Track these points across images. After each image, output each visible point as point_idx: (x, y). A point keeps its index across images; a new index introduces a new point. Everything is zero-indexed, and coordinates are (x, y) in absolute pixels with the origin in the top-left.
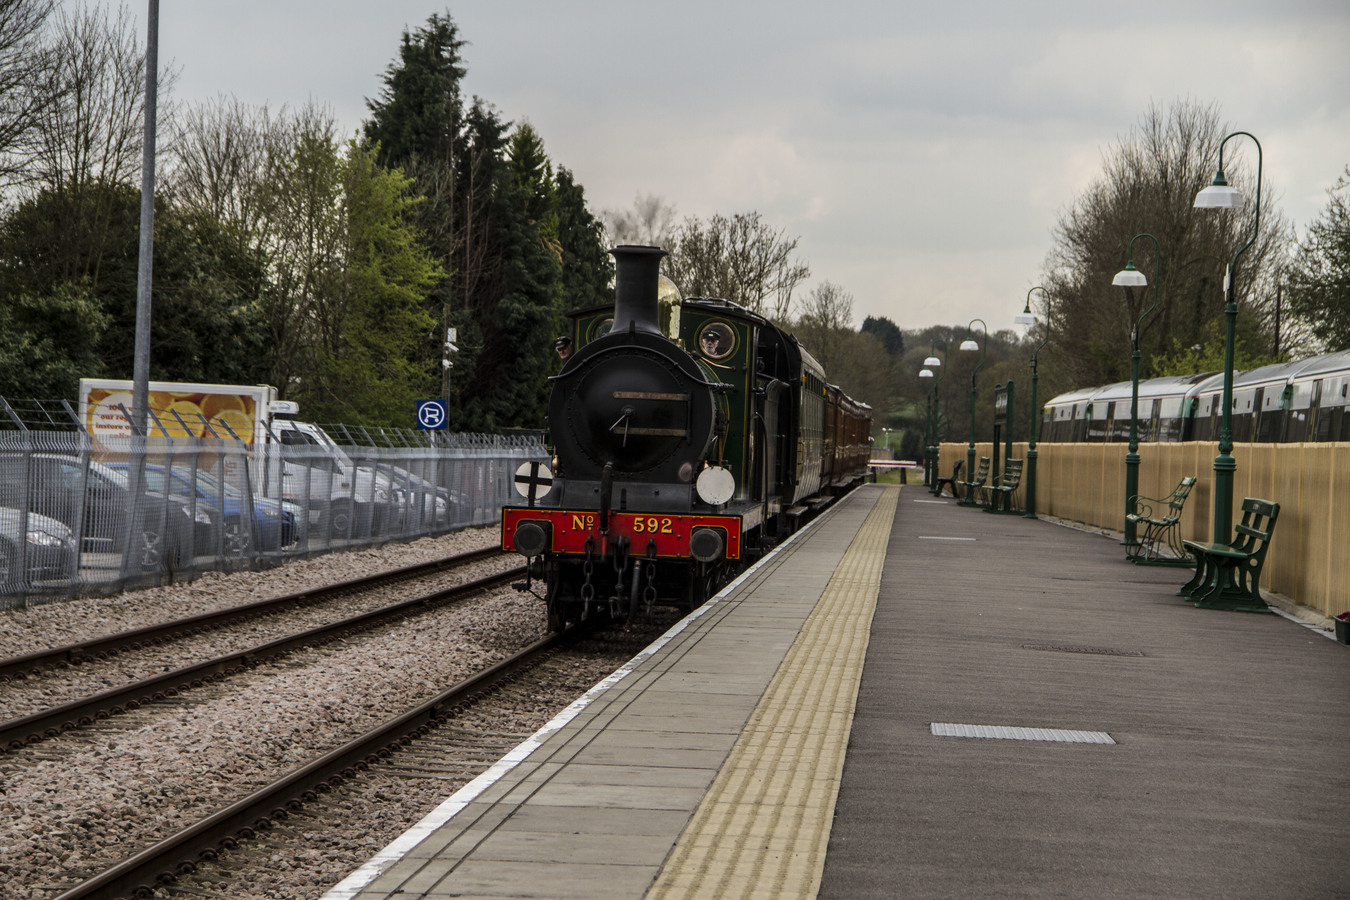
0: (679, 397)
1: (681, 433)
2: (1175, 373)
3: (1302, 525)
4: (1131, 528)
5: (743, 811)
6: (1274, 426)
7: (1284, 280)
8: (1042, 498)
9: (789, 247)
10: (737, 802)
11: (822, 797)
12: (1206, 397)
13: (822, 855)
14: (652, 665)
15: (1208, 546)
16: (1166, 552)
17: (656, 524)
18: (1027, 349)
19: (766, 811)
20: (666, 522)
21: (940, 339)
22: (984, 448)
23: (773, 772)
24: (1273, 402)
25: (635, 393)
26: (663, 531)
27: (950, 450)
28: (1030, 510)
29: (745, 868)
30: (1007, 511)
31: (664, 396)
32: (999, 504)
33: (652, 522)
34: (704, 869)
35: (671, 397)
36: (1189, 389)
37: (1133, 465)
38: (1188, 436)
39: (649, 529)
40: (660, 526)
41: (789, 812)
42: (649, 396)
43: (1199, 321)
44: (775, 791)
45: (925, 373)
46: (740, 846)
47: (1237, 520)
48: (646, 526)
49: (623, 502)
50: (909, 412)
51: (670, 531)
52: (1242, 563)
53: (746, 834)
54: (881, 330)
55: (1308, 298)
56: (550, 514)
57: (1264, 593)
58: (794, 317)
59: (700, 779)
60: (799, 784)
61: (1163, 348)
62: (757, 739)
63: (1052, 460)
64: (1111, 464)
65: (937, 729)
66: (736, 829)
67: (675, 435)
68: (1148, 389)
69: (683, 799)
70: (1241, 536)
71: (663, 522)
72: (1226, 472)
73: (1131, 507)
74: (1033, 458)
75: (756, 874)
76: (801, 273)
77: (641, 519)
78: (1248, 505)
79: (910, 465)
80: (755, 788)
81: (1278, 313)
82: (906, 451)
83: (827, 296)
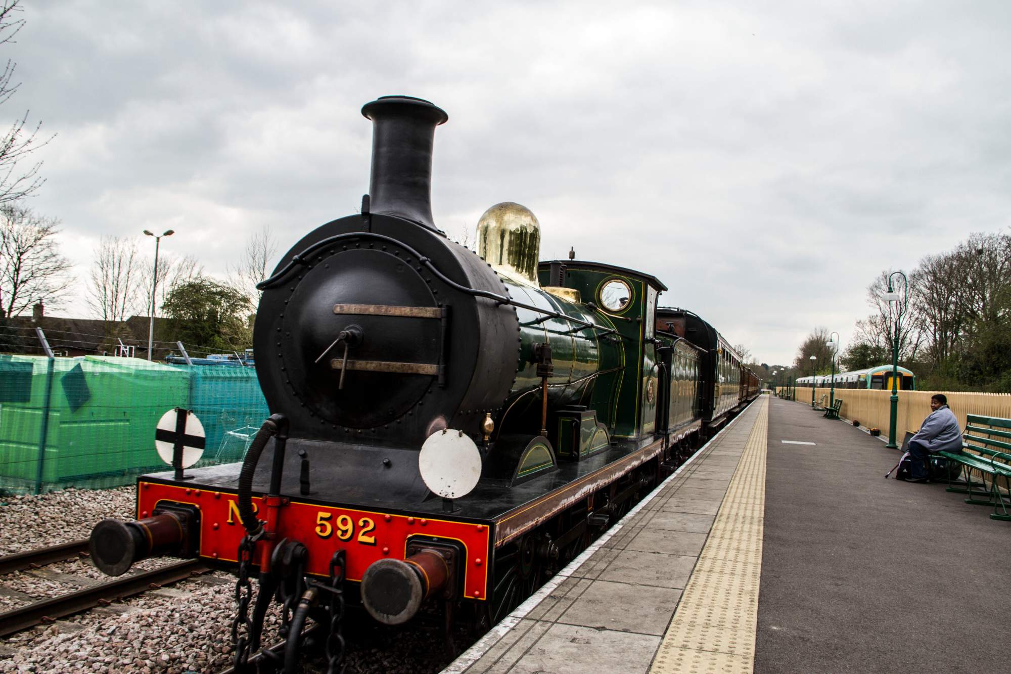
0: (428, 312)
1: (430, 369)
2: (820, 375)
3: (846, 405)
4: (813, 404)
5: (750, 457)
6: (840, 385)
7: (840, 358)
8: (796, 397)
9: (748, 351)
10: (748, 455)
11: (764, 454)
12: (826, 379)
13: (765, 465)
14: (728, 428)
15: (828, 407)
16: (820, 408)
17: (350, 526)
18: (792, 369)
19: (754, 457)
20: (366, 524)
21: (775, 368)
22: (785, 388)
23: (754, 449)
24: (839, 381)
25: (363, 307)
26: (362, 538)
27: (778, 389)
28: (794, 399)
29: (752, 467)
30: (789, 400)
31: (406, 311)
32: (788, 398)
33: (344, 522)
34: (744, 468)
35: (417, 311)
36: (823, 378)
37: (814, 392)
38: (823, 387)
39: (339, 533)
40: (356, 529)
41: (758, 457)
42: (383, 310)
43: (824, 365)
44: (755, 453)
45: (774, 374)
46: (750, 463)
47: (834, 402)
48: (335, 528)
49: (305, 482)
50: (770, 381)
51: (371, 540)
52: (835, 411)
53: (751, 461)
54: (764, 366)
55: (844, 362)
56: (199, 494)
57: (839, 416)
58: (749, 363)
59: (741, 450)
60: (759, 452)
61: (817, 370)
62: (750, 443)
63: (798, 391)
64: (809, 391)
65: (783, 442)
66: (749, 460)
67: (421, 372)
68: (816, 377)
69: (739, 454)
70: (835, 405)
71: (361, 523)
72: (832, 394)
73: (813, 400)
74: (794, 390)
75: (754, 469)
76: (750, 355)
77: (327, 515)
78: (836, 400)
79: (770, 390)
80: (751, 453)
81: (838, 364)
82: (769, 388)
83: (755, 359)
